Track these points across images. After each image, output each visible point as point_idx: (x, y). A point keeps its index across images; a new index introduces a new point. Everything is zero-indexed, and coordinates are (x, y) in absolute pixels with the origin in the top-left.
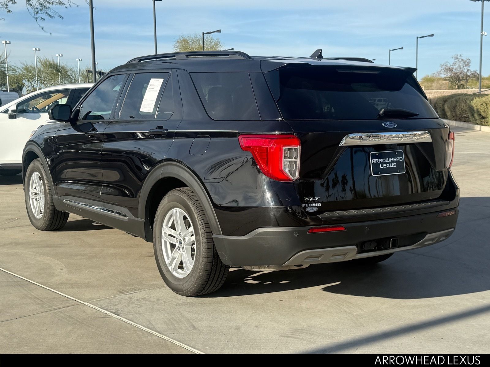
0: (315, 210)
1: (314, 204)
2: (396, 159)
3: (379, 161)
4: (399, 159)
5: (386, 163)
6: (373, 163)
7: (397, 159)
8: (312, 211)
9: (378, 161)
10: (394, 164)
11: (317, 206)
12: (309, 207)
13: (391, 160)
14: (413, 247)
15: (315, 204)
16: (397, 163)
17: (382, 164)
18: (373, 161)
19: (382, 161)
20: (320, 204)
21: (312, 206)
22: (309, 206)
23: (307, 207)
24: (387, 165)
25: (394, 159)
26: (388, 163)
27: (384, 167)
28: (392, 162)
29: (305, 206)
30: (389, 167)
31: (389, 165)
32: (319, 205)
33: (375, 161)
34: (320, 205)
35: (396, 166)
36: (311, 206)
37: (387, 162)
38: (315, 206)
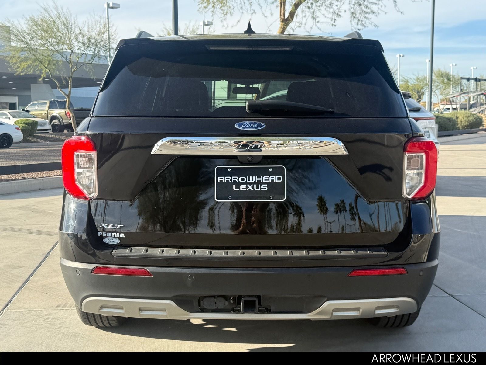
0: (116, 242)
1: (114, 234)
2: (268, 179)
3: (233, 179)
4: (275, 178)
5: (246, 183)
6: (219, 182)
7: (270, 179)
8: (113, 243)
9: (231, 180)
10: (263, 185)
11: (118, 236)
12: (107, 237)
13: (257, 179)
14: (309, 316)
15: (116, 234)
16: (271, 184)
17: (238, 185)
18: (219, 179)
19: (238, 180)
20: (123, 234)
21: (111, 237)
22: (108, 235)
23: (105, 237)
24: (247, 187)
25: (264, 179)
26: (250, 184)
27: (241, 189)
28: (259, 183)
29: (101, 235)
30: (252, 189)
31: (253, 187)
32: (121, 236)
33: (223, 179)
34: (124, 236)
35: (266, 189)
36: (110, 235)
37: (248, 181)
38: (116, 236)
